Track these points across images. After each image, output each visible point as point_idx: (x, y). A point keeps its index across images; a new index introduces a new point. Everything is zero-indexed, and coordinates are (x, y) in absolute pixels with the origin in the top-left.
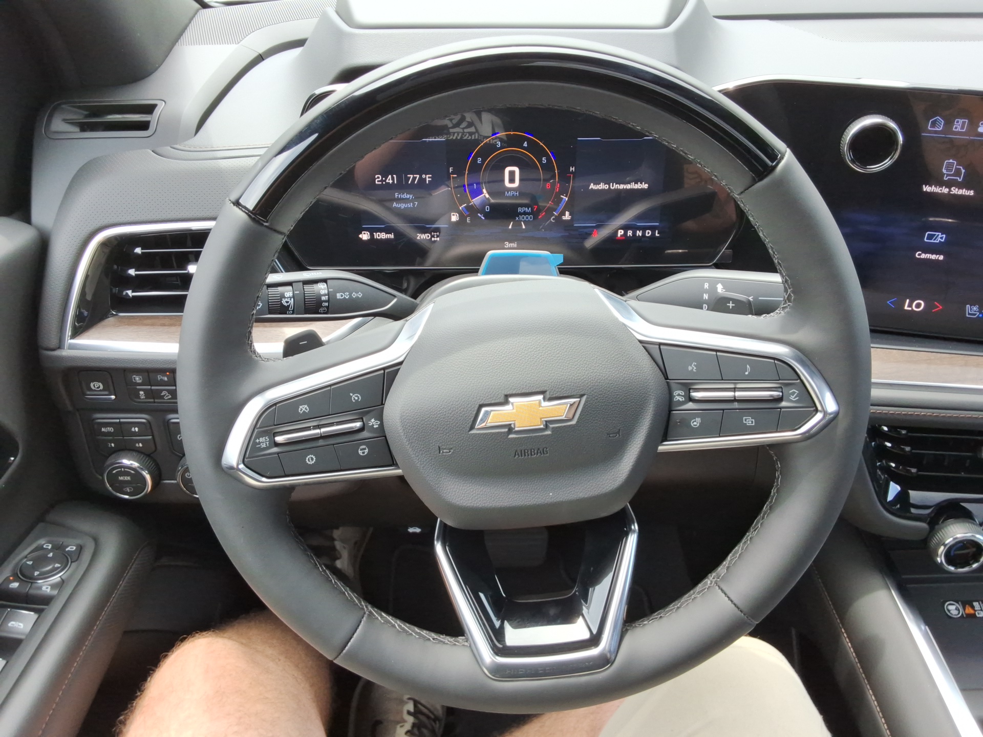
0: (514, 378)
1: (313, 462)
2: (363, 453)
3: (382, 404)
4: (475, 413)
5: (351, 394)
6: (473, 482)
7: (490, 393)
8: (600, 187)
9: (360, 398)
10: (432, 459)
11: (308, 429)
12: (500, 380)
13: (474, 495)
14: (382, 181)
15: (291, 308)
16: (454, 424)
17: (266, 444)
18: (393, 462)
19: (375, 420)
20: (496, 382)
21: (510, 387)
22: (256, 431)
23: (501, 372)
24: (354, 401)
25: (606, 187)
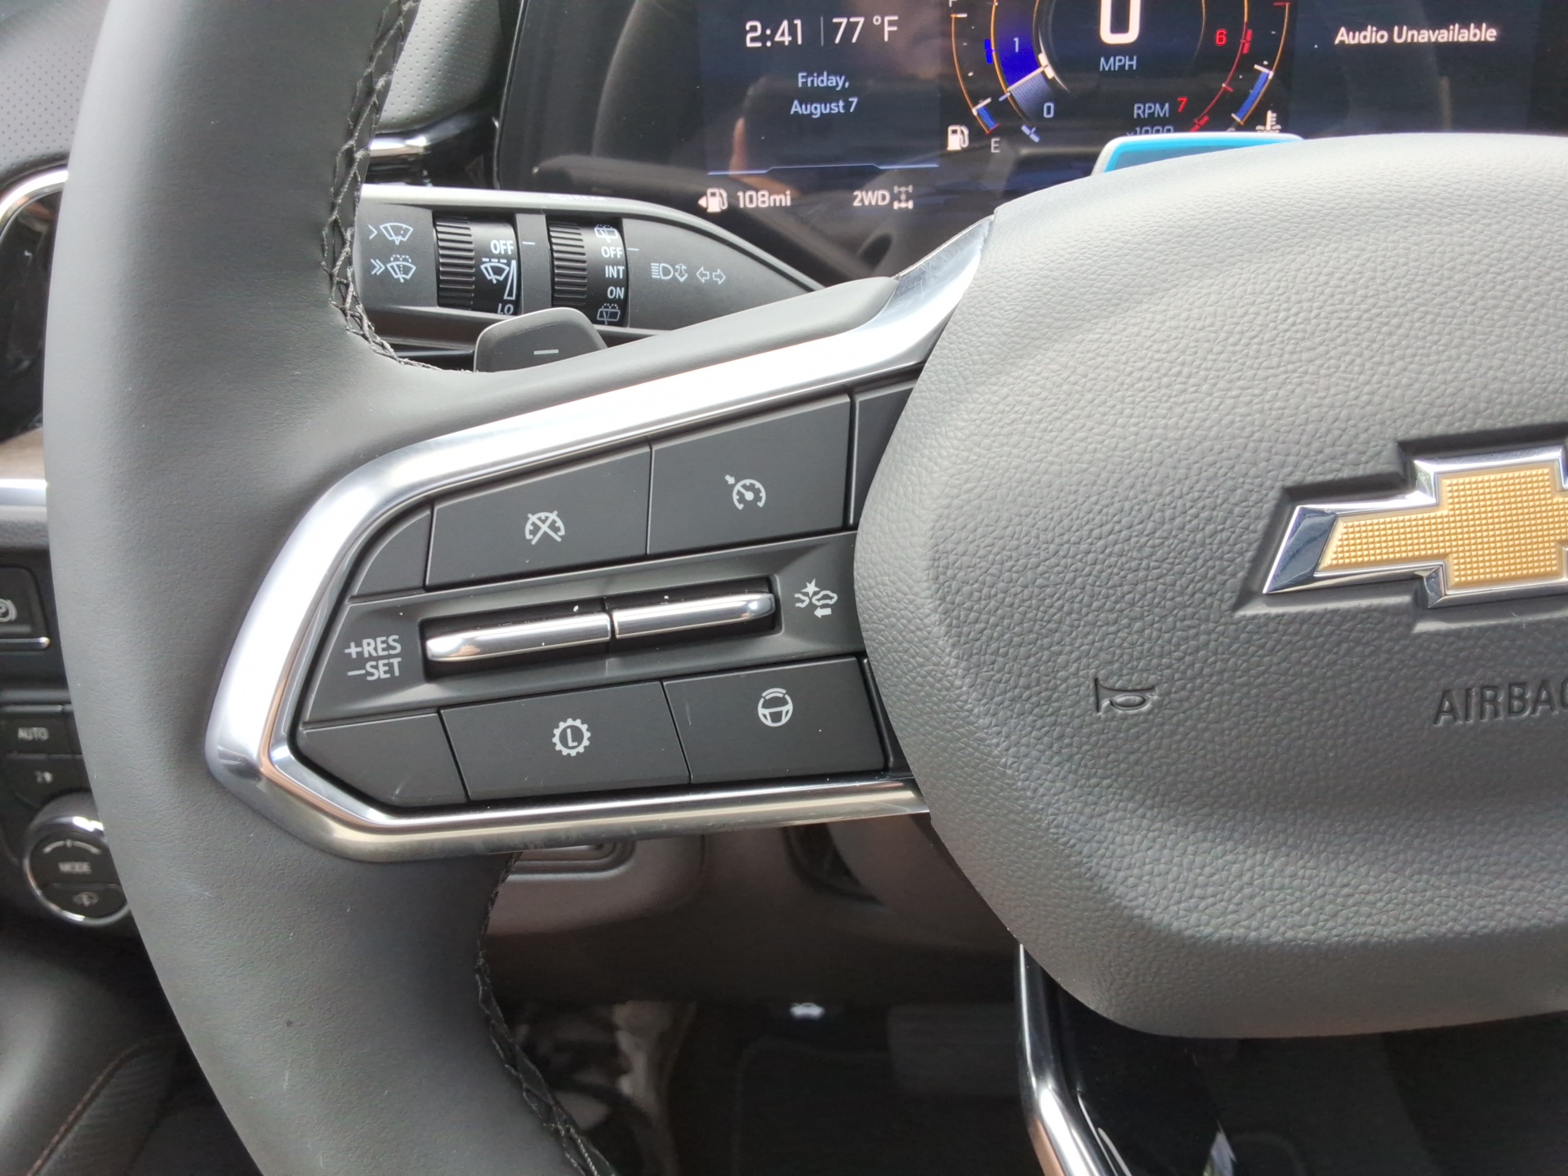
0: (1432, 374)
1: (581, 749)
2: (776, 717)
3: (849, 526)
4: (1261, 525)
5: (730, 480)
6: (1236, 835)
7: (1329, 439)
8: (1365, 37)
9: (763, 494)
10: (1061, 737)
11: (561, 609)
12: (1367, 383)
13: (1247, 891)
14: (763, 38)
15: (510, 294)
16: (1169, 579)
17: (391, 665)
18: (886, 759)
19: (821, 585)
20: (1353, 394)
21: (1419, 408)
22: (348, 606)
23: (1367, 353)
24: (740, 507)
25: (1382, 37)
